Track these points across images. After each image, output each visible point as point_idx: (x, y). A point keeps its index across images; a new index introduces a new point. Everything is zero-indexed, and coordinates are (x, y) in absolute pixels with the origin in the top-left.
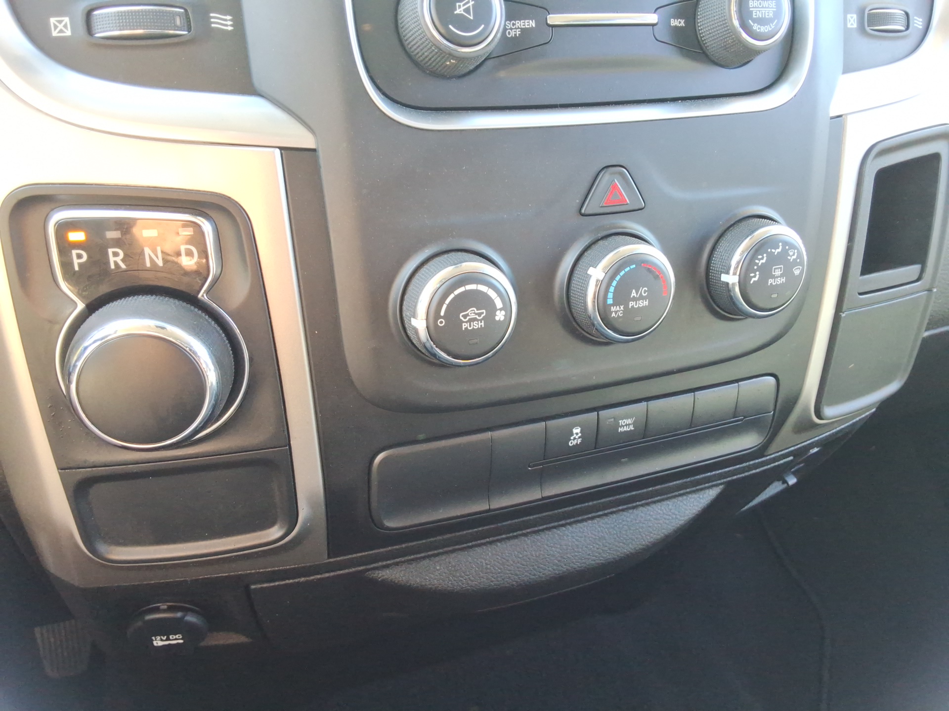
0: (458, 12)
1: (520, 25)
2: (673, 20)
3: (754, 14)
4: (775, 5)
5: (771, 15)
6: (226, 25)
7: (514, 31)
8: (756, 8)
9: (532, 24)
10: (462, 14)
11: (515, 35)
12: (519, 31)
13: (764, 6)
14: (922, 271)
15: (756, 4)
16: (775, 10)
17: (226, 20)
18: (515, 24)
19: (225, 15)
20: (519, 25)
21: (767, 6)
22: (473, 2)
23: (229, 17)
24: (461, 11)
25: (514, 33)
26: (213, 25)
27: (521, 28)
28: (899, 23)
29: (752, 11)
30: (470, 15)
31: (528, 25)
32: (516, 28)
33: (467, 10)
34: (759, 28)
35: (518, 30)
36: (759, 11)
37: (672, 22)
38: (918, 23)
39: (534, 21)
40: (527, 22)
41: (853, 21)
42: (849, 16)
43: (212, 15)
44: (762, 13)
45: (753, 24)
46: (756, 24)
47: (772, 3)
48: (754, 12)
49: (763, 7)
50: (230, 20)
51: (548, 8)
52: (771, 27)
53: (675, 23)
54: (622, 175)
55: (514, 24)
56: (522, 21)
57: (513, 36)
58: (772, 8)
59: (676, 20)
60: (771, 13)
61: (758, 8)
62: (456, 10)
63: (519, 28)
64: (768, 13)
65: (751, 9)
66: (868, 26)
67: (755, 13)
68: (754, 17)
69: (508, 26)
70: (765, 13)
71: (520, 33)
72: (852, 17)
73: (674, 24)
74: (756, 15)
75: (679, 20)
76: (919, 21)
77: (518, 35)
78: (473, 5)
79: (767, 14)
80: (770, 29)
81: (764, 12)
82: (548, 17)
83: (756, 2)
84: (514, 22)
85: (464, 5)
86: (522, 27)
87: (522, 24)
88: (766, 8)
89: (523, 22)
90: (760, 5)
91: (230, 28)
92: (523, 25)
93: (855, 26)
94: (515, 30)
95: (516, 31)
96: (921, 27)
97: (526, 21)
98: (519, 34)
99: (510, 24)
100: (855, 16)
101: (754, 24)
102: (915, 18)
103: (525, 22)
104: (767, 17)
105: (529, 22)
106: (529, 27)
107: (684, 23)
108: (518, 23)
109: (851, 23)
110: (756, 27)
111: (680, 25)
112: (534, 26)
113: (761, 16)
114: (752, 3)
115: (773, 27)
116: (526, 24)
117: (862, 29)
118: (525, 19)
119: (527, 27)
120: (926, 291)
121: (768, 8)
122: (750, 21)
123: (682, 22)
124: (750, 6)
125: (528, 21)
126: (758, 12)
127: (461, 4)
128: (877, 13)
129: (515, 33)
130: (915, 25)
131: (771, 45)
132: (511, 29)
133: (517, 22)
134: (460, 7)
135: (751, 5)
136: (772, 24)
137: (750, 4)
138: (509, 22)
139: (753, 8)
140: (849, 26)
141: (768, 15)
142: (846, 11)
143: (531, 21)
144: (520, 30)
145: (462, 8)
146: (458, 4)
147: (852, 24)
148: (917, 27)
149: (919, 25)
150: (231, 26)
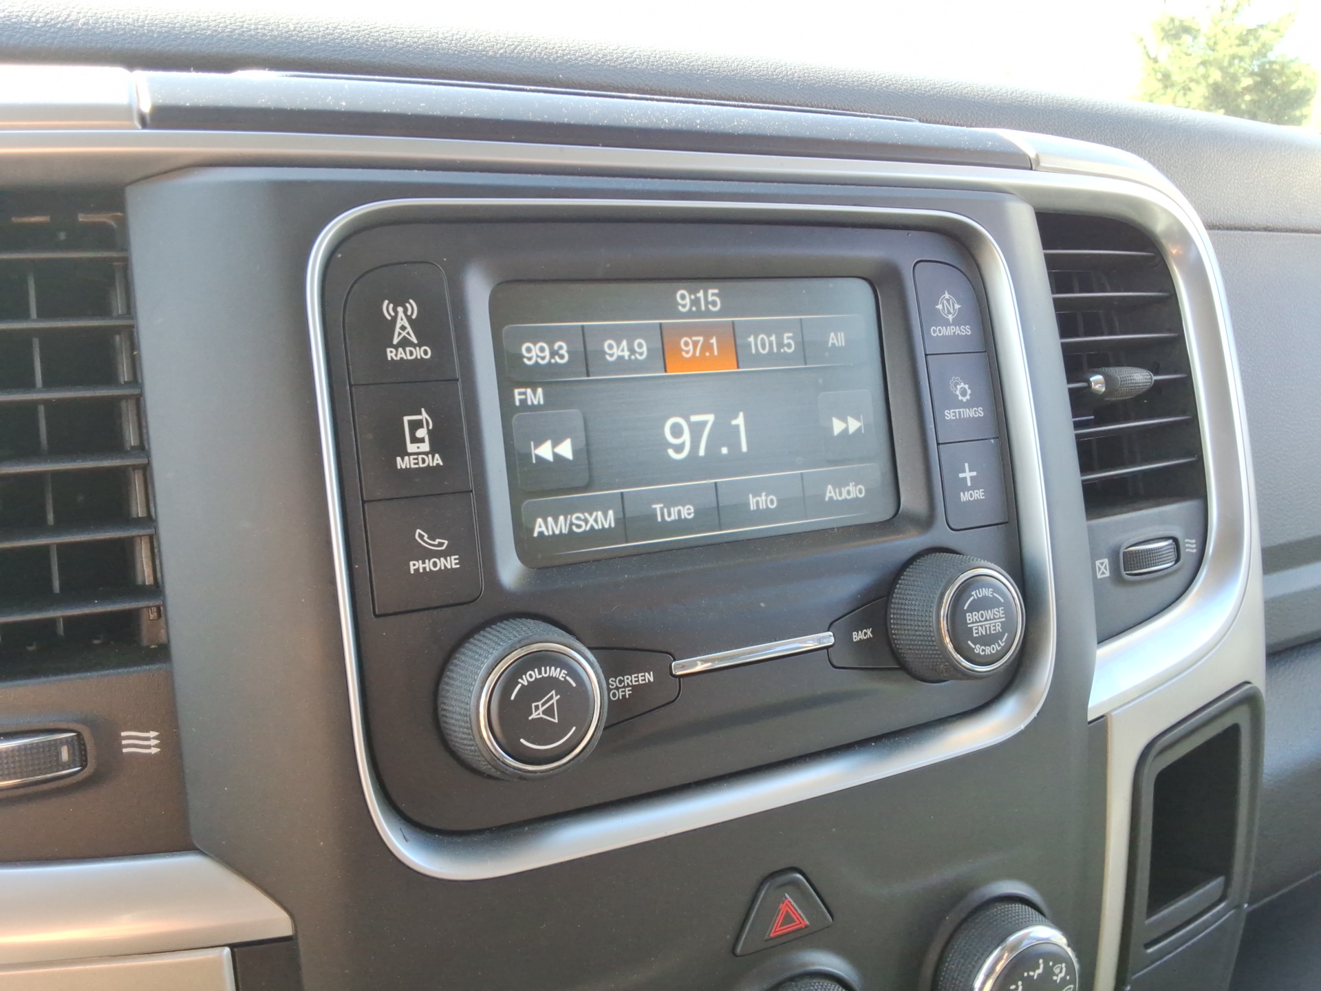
0: (534, 716)
1: (631, 681)
2: (856, 633)
3: (975, 631)
4: (1003, 614)
5: (999, 628)
6: (149, 747)
7: (622, 692)
8: (977, 622)
9: (650, 677)
10: (541, 718)
11: (624, 696)
12: (629, 691)
13: (988, 618)
14: (1227, 884)
15: (976, 617)
16: (1004, 619)
17: (148, 739)
18: (624, 681)
19: (147, 731)
20: (629, 681)
21: (992, 618)
22: (559, 697)
23: (153, 734)
24: (539, 714)
25: (621, 694)
26: (125, 750)
27: (633, 686)
28: (1166, 550)
29: (972, 628)
30: (555, 719)
31: (642, 680)
32: (624, 687)
33: (550, 711)
34: (983, 650)
35: (627, 689)
36: (982, 626)
37: (854, 637)
38: (1190, 547)
39: (651, 673)
40: (642, 676)
41: (1103, 568)
42: (1098, 563)
43: (123, 734)
44: (986, 628)
45: (973, 646)
46: (978, 645)
47: (999, 612)
48: (974, 628)
49: (986, 620)
50: (155, 738)
51: (672, 651)
52: (999, 645)
53: (857, 636)
54: (795, 883)
55: (621, 682)
56: (633, 676)
57: (621, 698)
58: (1000, 618)
59: (860, 632)
60: (998, 625)
61: (980, 621)
62: (531, 714)
63: (628, 686)
64: (995, 626)
65: (969, 626)
66: (1125, 570)
67: (976, 629)
68: (975, 635)
69: (613, 685)
70: (990, 628)
71: (630, 692)
72: (1102, 564)
73: (858, 639)
74: (978, 633)
75: (865, 630)
76: (1192, 544)
77: (627, 697)
78: (557, 701)
79: (992, 628)
80: (999, 648)
81: (987, 626)
82: (673, 664)
83: (976, 615)
84: (622, 679)
85: (543, 705)
86: (634, 683)
87: (634, 680)
88: (991, 620)
89: (635, 677)
90: (982, 617)
91: (154, 751)
92: (636, 681)
93: (1107, 574)
94: (623, 689)
95: (624, 691)
96: (1195, 551)
97: (640, 675)
98: (629, 694)
99: (615, 682)
100: (1106, 561)
101: (975, 646)
102: (1186, 540)
103: (638, 677)
104: (993, 632)
105: (644, 676)
106: (644, 682)
107: (871, 632)
108: (628, 679)
109: (1101, 572)
110: (978, 649)
111: (865, 638)
112: (652, 680)
113: (984, 633)
114: (970, 617)
115: (1002, 645)
116: (640, 678)
117: (1117, 578)
118: (638, 673)
119: (641, 682)
120: (1233, 908)
121: (994, 619)
122: (969, 642)
123: (869, 632)
124: (968, 622)
125: (643, 674)
126: (980, 627)
127: (540, 703)
128: (1137, 552)
129: (624, 693)
130: (1187, 550)
131: (1002, 667)
132: (617, 688)
133: (626, 677)
134: (537, 708)
135: (970, 620)
136: (1001, 641)
137: (968, 618)
138: (614, 680)
139: (973, 623)
140: (1099, 576)
141: (994, 630)
142: (1094, 556)
143: (647, 674)
144: (630, 688)
145: (541, 709)
146: (533, 705)
147: (1103, 573)
148: (1190, 552)
149: (1192, 549)
150: (156, 746)
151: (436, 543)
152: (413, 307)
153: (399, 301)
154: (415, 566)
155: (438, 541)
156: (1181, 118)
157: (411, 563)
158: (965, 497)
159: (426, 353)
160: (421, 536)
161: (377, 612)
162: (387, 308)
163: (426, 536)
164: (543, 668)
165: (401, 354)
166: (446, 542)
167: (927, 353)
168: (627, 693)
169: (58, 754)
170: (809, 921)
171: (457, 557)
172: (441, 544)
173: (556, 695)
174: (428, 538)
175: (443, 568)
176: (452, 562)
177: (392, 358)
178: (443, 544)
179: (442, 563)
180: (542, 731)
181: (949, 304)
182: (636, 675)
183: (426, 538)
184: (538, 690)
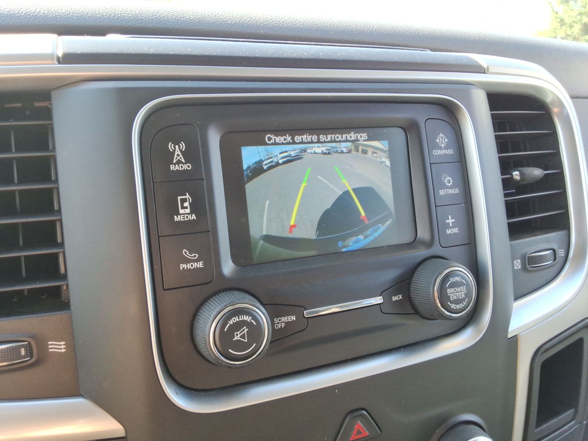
0: (236, 338)
1: (285, 320)
2: (394, 297)
3: (451, 298)
4: (465, 289)
5: (463, 296)
6: (61, 349)
7: (280, 325)
8: (452, 293)
9: (294, 318)
10: (239, 340)
11: (281, 327)
12: (284, 324)
13: (458, 291)
14: (576, 412)
15: (452, 291)
16: (466, 292)
17: (60, 345)
18: (281, 320)
19: (60, 342)
20: (284, 320)
21: (460, 291)
22: (247, 329)
23: (63, 343)
24: (238, 338)
25: (280, 326)
26: (50, 350)
27: (286, 322)
28: (549, 255)
29: (450, 296)
30: (245, 340)
31: (290, 319)
32: (281, 323)
33: (243, 336)
34: (455, 307)
35: (283, 324)
36: (455, 295)
37: (393, 299)
38: (561, 253)
39: (294, 316)
40: (290, 318)
41: (518, 264)
42: (515, 262)
43: (49, 343)
44: (457, 296)
45: (451, 305)
46: (453, 304)
47: (463, 288)
48: (451, 296)
49: (457, 292)
50: (64, 345)
51: (304, 306)
52: (463, 304)
53: (395, 298)
54: (362, 415)
55: (280, 320)
56: (286, 317)
57: (280, 328)
58: (464, 291)
59: (396, 296)
60: (463, 295)
61: (454, 293)
62: (234, 338)
63: (283, 322)
64: (461, 295)
65: (449, 295)
66: (529, 265)
67: (452, 297)
68: (451, 299)
69: (276, 322)
70: (459, 296)
71: (284, 325)
72: (517, 262)
73: (395, 300)
74: (453, 298)
75: (398, 296)
76: (562, 252)
77: (283, 327)
78: (247, 331)
79: (460, 296)
80: (463, 306)
81: (458, 295)
82: (305, 312)
83: (452, 290)
84: (281, 319)
85: (240, 333)
86: (286, 321)
87: (286, 319)
88: (459, 292)
89: (287, 318)
90: (455, 290)
91: (63, 351)
92: (287, 320)
93: (520, 267)
94: (281, 324)
95: (282, 325)
97: (289, 317)
98: (284, 326)
99: (277, 320)
100: (519, 261)
101: (452, 304)
102: (560, 250)
103: (288, 318)
104: (460, 298)
105: (291, 317)
106: (291, 320)
107: (402, 297)
108: (283, 319)
109: (517, 266)
110: (453, 306)
111: (399, 299)
112: (295, 319)
113: (456, 298)
114: (449, 291)
115: (465, 304)
116: (289, 319)
117: (524, 268)
118: (288, 316)
119: (289, 320)
120: (578, 424)
121: (461, 291)
122: (449, 303)
123: (400, 296)
124: (448, 293)
125: (290, 317)
126: (454, 296)
127: (238, 333)
128: (535, 256)
129: (281, 326)
130: (560, 255)
131: (465, 314)
132: (278, 323)
133: (282, 318)
134: (237, 335)
135: (449, 292)
136: (464, 302)
137: (448, 291)
138: (277, 319)
139: (450, 293)
140: (516, 268)
141: (461, 297)
142: (513, 259)
143: (292, 317)
144: (284, 323)
145: (239, 335)
146: (235, 333)
147: (518, 267)
148: (561, 256)
149: (562, 254)
150: (64, 348)
151: (193, 256)
152: (183, 145)
153: (176, 143)
154: (183, 266)
155: (193, 254)
156: (562, 45)
157: (181, 265)
158: (449, 232)
159: (189, 167)
160: (186, 253)
161: (165, 288)
162: (171, 146)
163: (188, 252)
164: (240, 316)
165: (177, 167)
166: (197, 255)
167: (431, 163)
168: (283, 325)
169: (20, 352)
170: (369, 432)
171: (202, 262)
172: (195, 256)
173: (246, 329)
174: (189, 253)
175: (196, 267)
176: (200, 265)
177: (172, 169)
178: (196, 256)
179: (195, 265)
180: (240, 346)
181: (443, 139)
182: (287, 317)
183: (188, 253)
184: (238, 326)
